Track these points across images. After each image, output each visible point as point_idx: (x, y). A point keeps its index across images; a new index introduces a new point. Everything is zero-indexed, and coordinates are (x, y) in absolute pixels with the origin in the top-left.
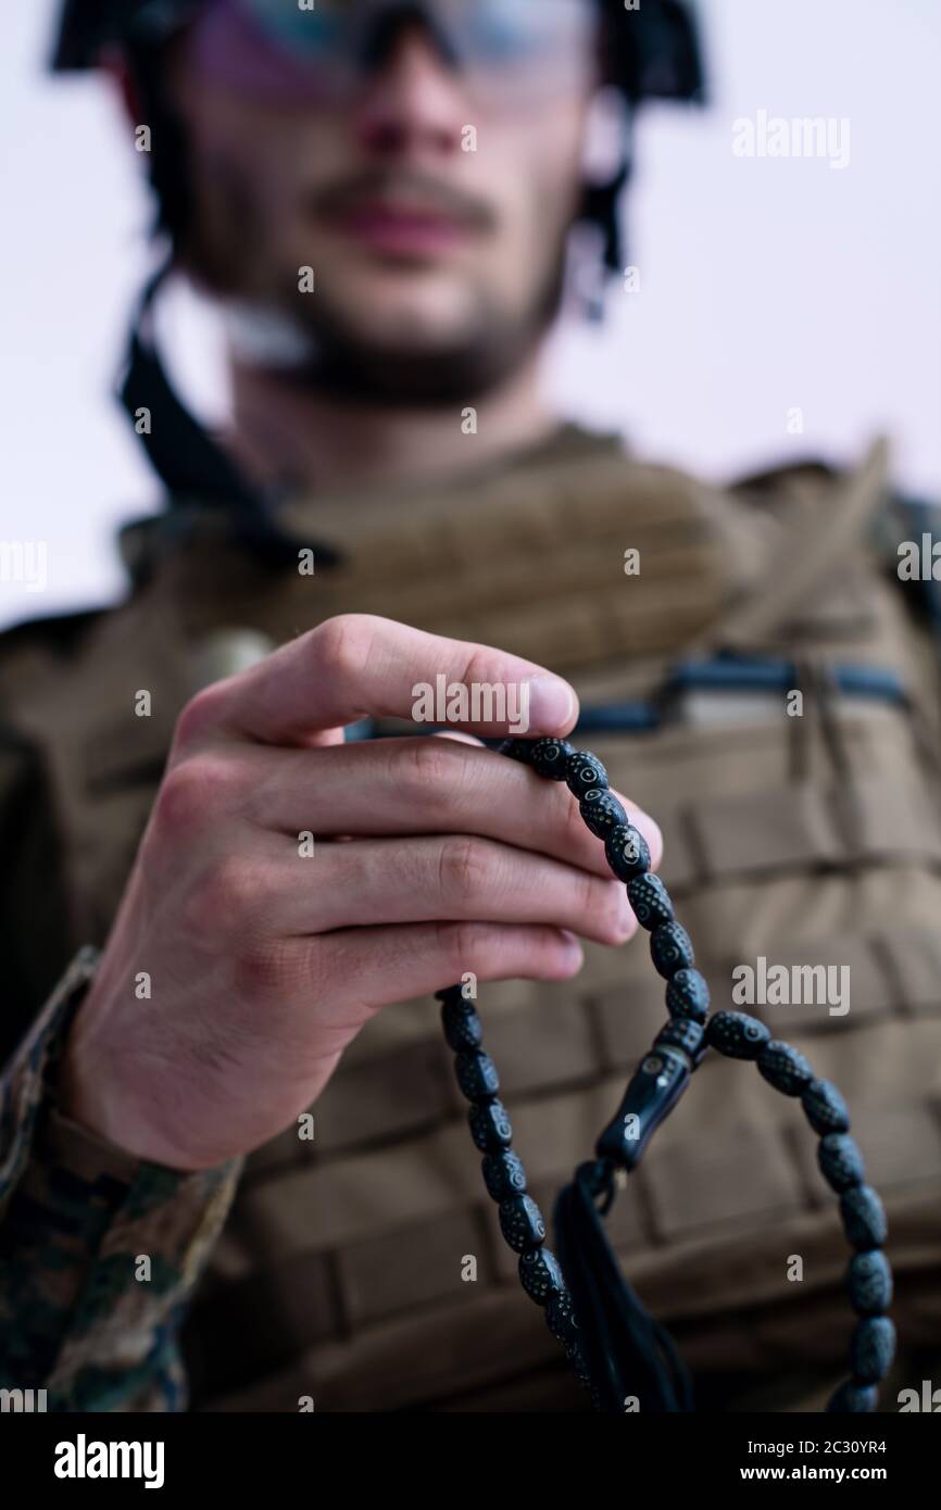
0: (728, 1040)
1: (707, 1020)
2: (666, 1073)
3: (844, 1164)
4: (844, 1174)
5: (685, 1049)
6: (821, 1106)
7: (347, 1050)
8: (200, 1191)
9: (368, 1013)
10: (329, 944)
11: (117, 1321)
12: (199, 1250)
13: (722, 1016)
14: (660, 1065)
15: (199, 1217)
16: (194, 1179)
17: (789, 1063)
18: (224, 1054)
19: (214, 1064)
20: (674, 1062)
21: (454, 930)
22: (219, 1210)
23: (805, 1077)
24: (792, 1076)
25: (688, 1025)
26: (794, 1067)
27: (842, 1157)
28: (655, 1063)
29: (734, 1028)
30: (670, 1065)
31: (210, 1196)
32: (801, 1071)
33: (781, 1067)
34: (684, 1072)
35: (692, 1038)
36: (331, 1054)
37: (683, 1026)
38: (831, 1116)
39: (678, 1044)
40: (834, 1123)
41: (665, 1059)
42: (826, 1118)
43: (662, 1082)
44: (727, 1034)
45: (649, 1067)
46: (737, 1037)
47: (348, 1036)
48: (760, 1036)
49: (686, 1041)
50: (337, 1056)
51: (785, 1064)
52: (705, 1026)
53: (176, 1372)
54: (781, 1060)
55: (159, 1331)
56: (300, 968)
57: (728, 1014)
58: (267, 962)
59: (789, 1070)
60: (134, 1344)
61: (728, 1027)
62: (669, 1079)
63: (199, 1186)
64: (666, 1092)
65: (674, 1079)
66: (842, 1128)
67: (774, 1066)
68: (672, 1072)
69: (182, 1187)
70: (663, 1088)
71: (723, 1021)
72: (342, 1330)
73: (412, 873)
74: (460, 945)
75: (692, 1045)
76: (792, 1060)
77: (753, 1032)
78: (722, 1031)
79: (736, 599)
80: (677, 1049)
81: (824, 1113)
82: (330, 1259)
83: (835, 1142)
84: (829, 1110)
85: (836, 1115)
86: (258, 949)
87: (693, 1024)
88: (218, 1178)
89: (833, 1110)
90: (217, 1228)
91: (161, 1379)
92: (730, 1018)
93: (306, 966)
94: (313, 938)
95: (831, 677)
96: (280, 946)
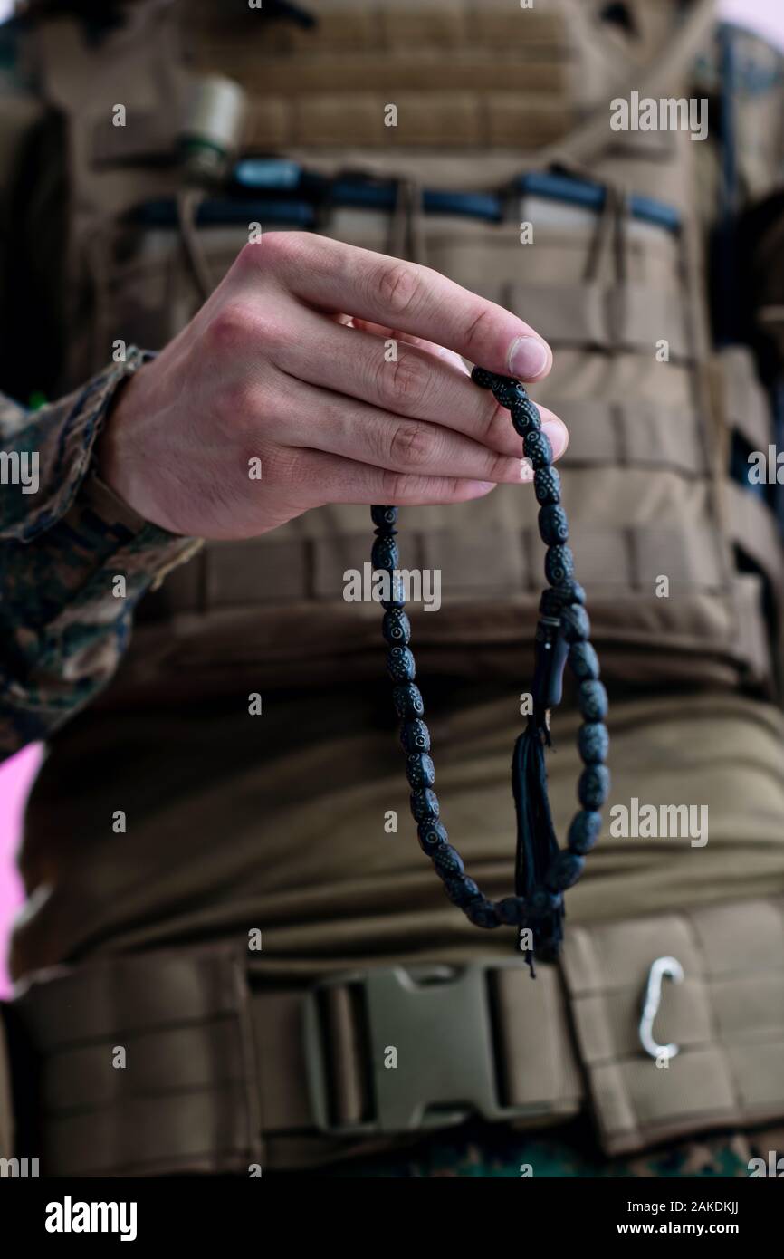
10: (309, 459)
60: (109, 614)
86: (260, 449)
94: (299, 451)
95: (629, 204)
96: (275, 452)
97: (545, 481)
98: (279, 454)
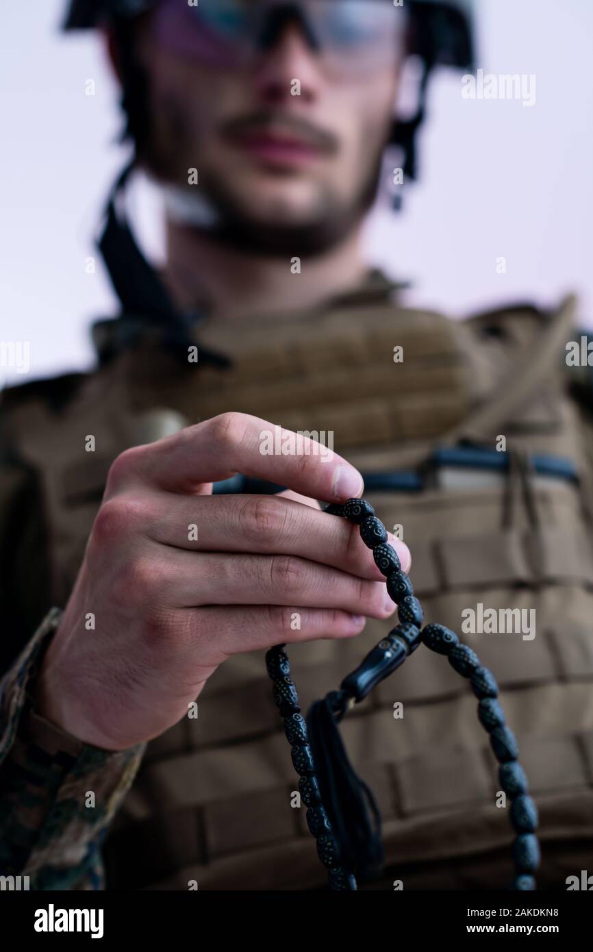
0: (433, 640)
1: (423, 627)
2: (391, 650)
3: (492, 714)
4: (492, 720)
5: (406, 640)
6: (481, 682)
7: (209, 681)
8: (119, 763)
9: (224, 658)
10: (202, 614)
11: (65, 839)
12: (117, 797)
13: (432, 625)
14: (389, 644)
15: (118, 778)
16: (115, 756)
17: (466, 655)
18: (134, 680)
19: (129, 686)
20: (398, 645)
21: (280, 610)
22: (130, 775)
23: (475, 665)
24: (467, 663)
25: (411, 626)
26: (469, 659)
27: (491, 710)
28: (387, 644)
29: (437, 633)
30: (394, 646)
31: (125, 766)
32: (473, 661)
33: (462, 657)
34: (403, 652)
35: (411, 634)
36: (200, 682)
37: (407, 627)
38: (486, 688)
39: (402, 636)
40: (488, 692)
41: (392, 642)
42: (483, 689)
43: (388, 654)
44: (433, 636)
45: (382, 645)
46: (438, 638)
47: (210, 672)
48: (452, 640)
49: (407, 634)
50: (203, 683)
51: (464, 656)
52: (421, 630)
53: (99, 870)
54: (462, 653)
55: (91, 845)
56: (184, 628)
57: (436, 625)
58: (163, 623)
59: (466, 659)
60: (75, 853)
61: (434, 632)
62: (392, 654)
63: (119, 759)
64: (390, 661)
65: (396, 654)
66: (493, 695)
67: (457, 656)
68: (395, 650)
69: (109, 760)
70: (388, 658)
71: (432, 628)
72: (204, 858)
73: (255, 574)
74: (283, 620)
75: (411, 638)
76: (469, 654)
77: (448, 637)
78: (430, 634)
79: (476, 405)
80: (401, 639)
81: (482, 685)
82: (199, 812)
83: (488, 701)
84: (486, 685)
85: (490, 687)
86: (157, 615)
87: (414, 627)
88: (131, 755)
89: (488, 684)
90: (129, 785)
91: (91, 874)
92: (436, 627)
93: (188, 627)
94: (192, 609)
95: (531, 462)
96: (172, 614)
97: (385, 553)
98: (176, 615)
